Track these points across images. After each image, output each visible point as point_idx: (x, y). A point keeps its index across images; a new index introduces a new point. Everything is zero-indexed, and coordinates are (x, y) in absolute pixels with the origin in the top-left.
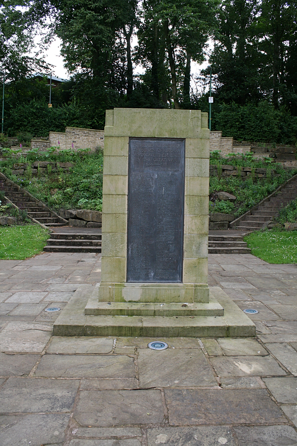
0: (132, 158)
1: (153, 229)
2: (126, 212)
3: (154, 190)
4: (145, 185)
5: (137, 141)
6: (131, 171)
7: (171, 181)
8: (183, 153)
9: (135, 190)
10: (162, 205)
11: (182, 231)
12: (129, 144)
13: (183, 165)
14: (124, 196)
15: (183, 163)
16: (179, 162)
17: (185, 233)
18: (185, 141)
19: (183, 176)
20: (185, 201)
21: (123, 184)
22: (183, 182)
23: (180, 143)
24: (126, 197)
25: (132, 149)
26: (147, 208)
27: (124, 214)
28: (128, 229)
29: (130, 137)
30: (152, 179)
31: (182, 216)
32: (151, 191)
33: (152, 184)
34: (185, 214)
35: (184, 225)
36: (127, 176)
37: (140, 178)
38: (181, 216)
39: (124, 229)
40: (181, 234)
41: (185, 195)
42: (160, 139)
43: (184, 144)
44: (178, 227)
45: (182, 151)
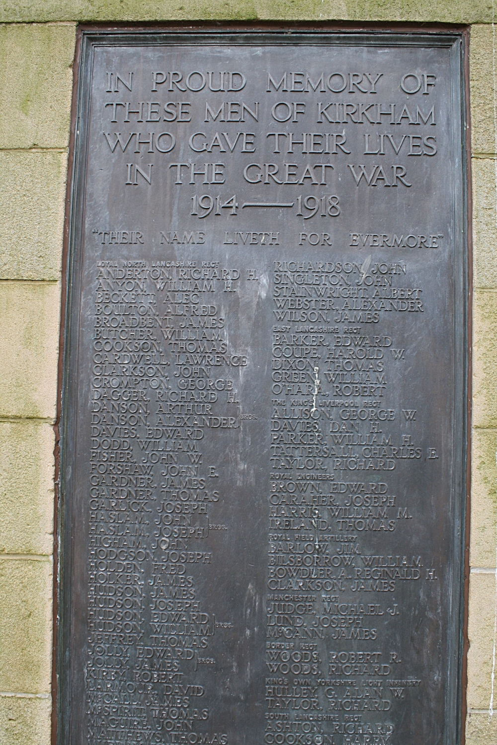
0: (94, 163)
1: (241, 666)
2: (45, 543)
3: (246, 388)
4: (183, 351)
5: (131, 50)
6: (89, 252)
7: (372, 322)
8: (456, 122)
9: (115, 382)
10: (309, 494)
11: (451, 682)
12: (73, 66)
13: (458, 207)
14: (31, 426)
15: (455, 190)
16: (428, 189)
17: (472, 697)
18: (465, 46)
19: (453, 286)
20: (475, 463)
21: (28, 340)
22: (460, 330)
23: (428, 62)
24: (47, 436)
25: (98, 103)
26: (198, 516)
27: (28, 555)
28: (60, 665)
29: (82, 25)
30: (235, 306)
31: (450, 574)
32: (225, 389)
33: (234, 339)
34: (473, 562)
35: (467, 644)
36: (56, 291)
37: (146, 302)
38: (441, 573)
39: (29, 667)
40: (441, 699)
41: (476, 420)
42: (289, 32)
43: (456, 64)
44: (426, 651)
45: (442, 114)
